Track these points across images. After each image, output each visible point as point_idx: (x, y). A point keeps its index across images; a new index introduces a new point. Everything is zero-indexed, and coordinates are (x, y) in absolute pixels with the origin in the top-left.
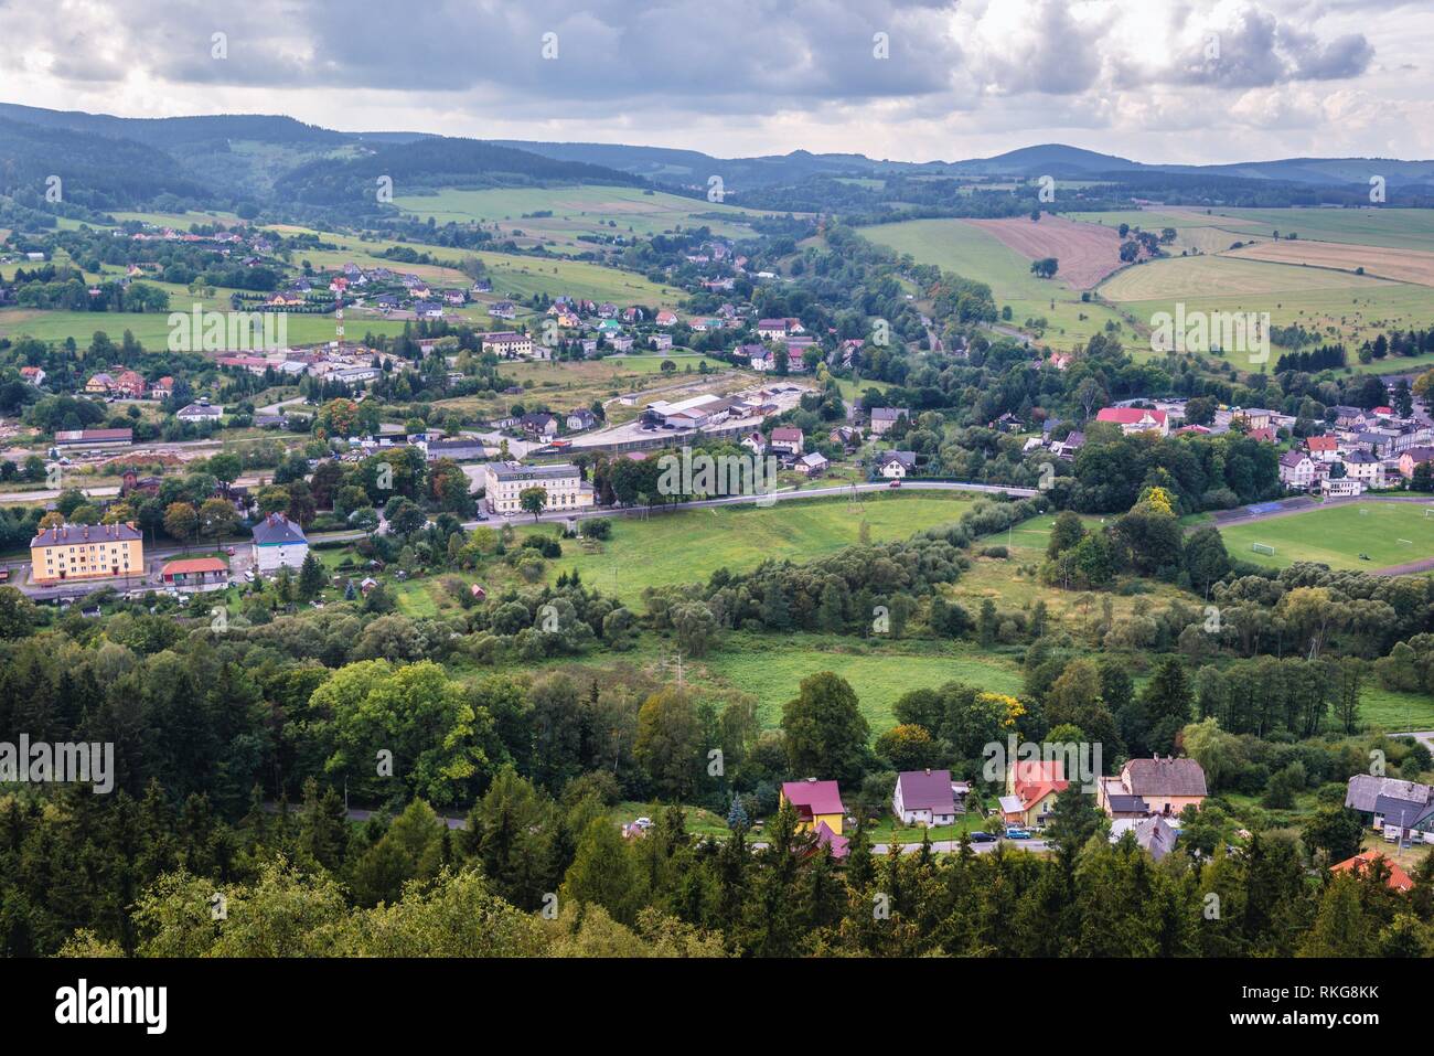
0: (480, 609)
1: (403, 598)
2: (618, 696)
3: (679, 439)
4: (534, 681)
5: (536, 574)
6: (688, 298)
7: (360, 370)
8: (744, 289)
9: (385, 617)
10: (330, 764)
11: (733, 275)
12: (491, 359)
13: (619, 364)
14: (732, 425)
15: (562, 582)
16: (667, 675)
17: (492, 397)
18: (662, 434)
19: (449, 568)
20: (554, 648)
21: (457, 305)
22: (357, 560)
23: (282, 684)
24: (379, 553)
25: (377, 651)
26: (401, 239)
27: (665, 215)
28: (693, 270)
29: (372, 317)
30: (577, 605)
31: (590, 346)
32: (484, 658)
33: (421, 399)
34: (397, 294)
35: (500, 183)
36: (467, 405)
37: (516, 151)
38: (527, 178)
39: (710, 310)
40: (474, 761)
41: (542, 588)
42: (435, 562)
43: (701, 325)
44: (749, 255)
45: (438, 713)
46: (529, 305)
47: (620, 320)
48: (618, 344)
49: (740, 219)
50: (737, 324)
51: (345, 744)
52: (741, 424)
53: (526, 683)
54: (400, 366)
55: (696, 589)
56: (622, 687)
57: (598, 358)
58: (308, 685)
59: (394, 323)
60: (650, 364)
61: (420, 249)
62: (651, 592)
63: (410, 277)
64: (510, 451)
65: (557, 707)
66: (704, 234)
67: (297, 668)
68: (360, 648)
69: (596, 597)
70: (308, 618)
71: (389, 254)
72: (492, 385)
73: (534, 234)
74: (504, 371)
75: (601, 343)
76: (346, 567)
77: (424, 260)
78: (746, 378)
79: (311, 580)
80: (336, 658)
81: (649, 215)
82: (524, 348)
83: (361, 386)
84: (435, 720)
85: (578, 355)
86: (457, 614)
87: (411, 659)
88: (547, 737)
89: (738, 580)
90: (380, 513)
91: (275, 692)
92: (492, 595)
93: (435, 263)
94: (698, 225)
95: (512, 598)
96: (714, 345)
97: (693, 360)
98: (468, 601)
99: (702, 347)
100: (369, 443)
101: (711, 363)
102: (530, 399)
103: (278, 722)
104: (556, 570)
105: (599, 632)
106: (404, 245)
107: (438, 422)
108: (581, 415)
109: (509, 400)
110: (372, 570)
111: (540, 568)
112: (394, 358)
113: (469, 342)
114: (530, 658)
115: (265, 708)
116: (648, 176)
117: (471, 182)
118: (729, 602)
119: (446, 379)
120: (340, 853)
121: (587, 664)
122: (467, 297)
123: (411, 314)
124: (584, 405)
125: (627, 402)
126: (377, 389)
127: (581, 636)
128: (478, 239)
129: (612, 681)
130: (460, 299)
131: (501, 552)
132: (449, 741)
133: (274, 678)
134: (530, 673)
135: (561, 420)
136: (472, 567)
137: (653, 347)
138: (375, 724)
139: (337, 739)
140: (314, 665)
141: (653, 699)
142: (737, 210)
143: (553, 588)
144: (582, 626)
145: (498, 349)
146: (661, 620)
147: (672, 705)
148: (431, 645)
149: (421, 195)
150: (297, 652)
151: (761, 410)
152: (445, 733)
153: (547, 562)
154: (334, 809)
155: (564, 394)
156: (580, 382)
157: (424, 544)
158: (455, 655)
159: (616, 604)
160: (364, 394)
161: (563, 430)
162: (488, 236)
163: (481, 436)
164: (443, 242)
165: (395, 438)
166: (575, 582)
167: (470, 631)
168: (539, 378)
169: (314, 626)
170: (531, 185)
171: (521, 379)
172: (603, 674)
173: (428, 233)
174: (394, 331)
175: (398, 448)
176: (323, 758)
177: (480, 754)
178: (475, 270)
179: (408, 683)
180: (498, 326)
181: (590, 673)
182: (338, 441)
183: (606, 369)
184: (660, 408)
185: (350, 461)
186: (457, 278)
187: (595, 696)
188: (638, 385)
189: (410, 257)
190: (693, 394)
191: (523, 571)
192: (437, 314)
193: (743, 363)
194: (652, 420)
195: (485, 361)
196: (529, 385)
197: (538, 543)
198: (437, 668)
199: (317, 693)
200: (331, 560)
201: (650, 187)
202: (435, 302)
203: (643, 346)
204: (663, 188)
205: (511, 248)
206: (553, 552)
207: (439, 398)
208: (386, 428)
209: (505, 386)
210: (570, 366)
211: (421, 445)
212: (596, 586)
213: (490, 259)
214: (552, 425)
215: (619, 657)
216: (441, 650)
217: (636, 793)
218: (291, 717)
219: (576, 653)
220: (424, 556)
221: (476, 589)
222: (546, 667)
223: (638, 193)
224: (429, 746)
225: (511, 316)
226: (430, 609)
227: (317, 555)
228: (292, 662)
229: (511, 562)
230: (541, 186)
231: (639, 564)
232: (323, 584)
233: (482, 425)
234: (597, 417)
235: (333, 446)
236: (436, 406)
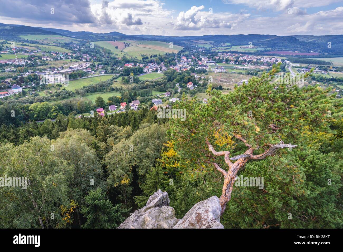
0: (52, 94)
1: (40, 94)
2: (74, 102)
3: (75, 70)
4: (63, 102)
5: (59, 89)
6: (72, 51)
7: (22, 63)
8: (79, 50)
9: (38, 97)
10: (35, 116)
11: (77, 48)
12: (44, 60)
13: (64, 61)
14: (82, 68)
15: (63, 90)
16: (80, 99)
17: (46, 66)
18: (72, 70)
19: (46, 89)
20: (64, 98)
21: (36, 53)
22: (31, 90)
23: (24, 107)
24: (34, 88)
25: (38, 101)
26: (23, 42)
27: (66, 40)
28: (72, 48)
29: (22, 55)
30: (66, 92)
31: (59, 58)
32: (54, 100)
33: (34, 67)
34: (25, 51)
35: (38, 34)
36: (42, 67)
37: (39, 29)
38: (42, 33)
39: (75, 53)
40: (56, 113)
41: (60, 91)
42: (44, 89)
43: (74, 55)
44: (79, 45)
45: (49, 108)
46: (48, 53)
47: (63, 55)
48: (63, 58)
49: (77, 40)
50: (79, 55)
51: (36, 114)
52: (83, 68)
53: (61, 102)
54: (29, 62)
55: (82, 89)
56: (74, 101)
57: (61, 60)
58: (28, 107)
59: (26, 55)
60: (68, 61)
61: (27, 44)
62: (76, 90)
63: (27, 48)
64: (51, 73)
65: (66, 105)
66: (72, 42)
67: (25, 105)
68: (35, 101)
69: (68, 91)
70: (25, 98)
71: (21, 45)
72: (45, 64)
73: (46, 42)
74: (46, 62)
75: (60, 58)
76: (29, 91)
77: (28, 46)
78: (82, 62)
79: (24, 93)
80: (32, 103)
81: (64, 40)
82: (49, 59)
83: (23, 65)
84: (49, 109)
85: (57, 60)
86: (49, 95)
87: (43, 102)
88: (66, 108)
89: (86, 87)
90: (32, 83)
91: (23, 108)
92: (53, 92)
93: (30, 46)
94: (71, 41)
95: (56, 92)
96: (77, 58)
97: (75, 60)
98: (50, 93)
99: (75, 58)
100: (27, 73)
101: (77, 60)
102: (52, 66)
103: (25, 112)
104: (62, 88)
105: (70, 95)
106: (24, 43)
107: (38, 70)
108: (60, 68)
109: (48, 66)
110: (34, 91)
111: (59, 88)
112: (28, 61)
113: (39, 58)
114: (61, 99)
115: (22, 111)
116: (62, 34)
117: (33, 34)
118: (86, 90)
119: (37, 64)
120: (37, 128)
121: (69, 99)
122: (37, 51)
123: (28, 54)
124: (60, 66)
125: (67, 66)
126: (26, 65)
127: (67, 96)
128: (36, 42)
129: (73, 101)
130: (36, 52)
131: (53, 87)
132: (52, 111)
133: (22, 107)
134: (61, 101)
135: (57, 69)
136: (49, 89)
137: (68, 58)
138: (40, 110)
139: (35, 113)
140: (28, 104)
141: (79, 102)
142: (76, 39)
143: (62, 90)
144: (67, 95)
145: (45, 59)
146: (78, 93)
147: (81, 103)
148: (46, 99)
149: (24, 35)
150: (25, 103)
151: (85, 66)
152: (51, 110)
153: (60, 87)
154: (35, 123)
155: (57, 65)
157: (41, 87)
158: (50, 100)
159: (71, 92)
160: (24, 66)
161: (58, 70)
162: (38, 42)
163: (46, 71)
164: (30, 43)
165: (31, 72)
166: (65, 89)
167: (51, 97)
168: (52, 63)
169: (27, 99)
170: (43, 34)
171: (50, 63)
172: (71, 100)
173: (27, 41)
174: (27, 57)
175: (32, 74)
176: (34, 116)
177: (57, 112)
178: (38, 47)
179: (43, 105)
180: (44, 56)
181: (70, 100)
182: (22, 73)
183: (62, 61)
184: (71, 66)
185: (25, 76)
186: (35, 49)
187: (71, 103)
188: (67, 64)
189: (26, 45)
190: (75, 64)
191: (57, 89)
192: (33, 54)
193: (82, 60)
194: (71, 68)
195: (43, 61)
196: (51, 64)
197: (59, 85)
198: (48, 102)
199: (30, 108)
200: (27, 90)
201: (63, 35)
202: (32, 52)
203: (67, 58)
204: (64, 35)
205: (42, 44)
206: (61, 86)
207: (37, 66)
208: (29, 71)
209: (47, 64)
210: (57, 61)
211: (36, 73)
212: (68, 90)
213: (40, 46)
214: (56, 69)
215: (73, 98)
216: (48, 100)
217: (79, 113)
218: (26, 111)
219: (67, 98)
220: (41, 88)
221: (51, 92)
222: (64, 100)
223: (61, 36)
224: (49, 112)
225: (45, 54)
226: (44, 95)
227: (24, 90)
228: (24, 104)
229: (55, 88)
230: (45, 35)
231: (73, 86)
232: (26, 93)
233: (45, 70)
234: (63, 68)
235: (21, 74)
236: (37, 68)
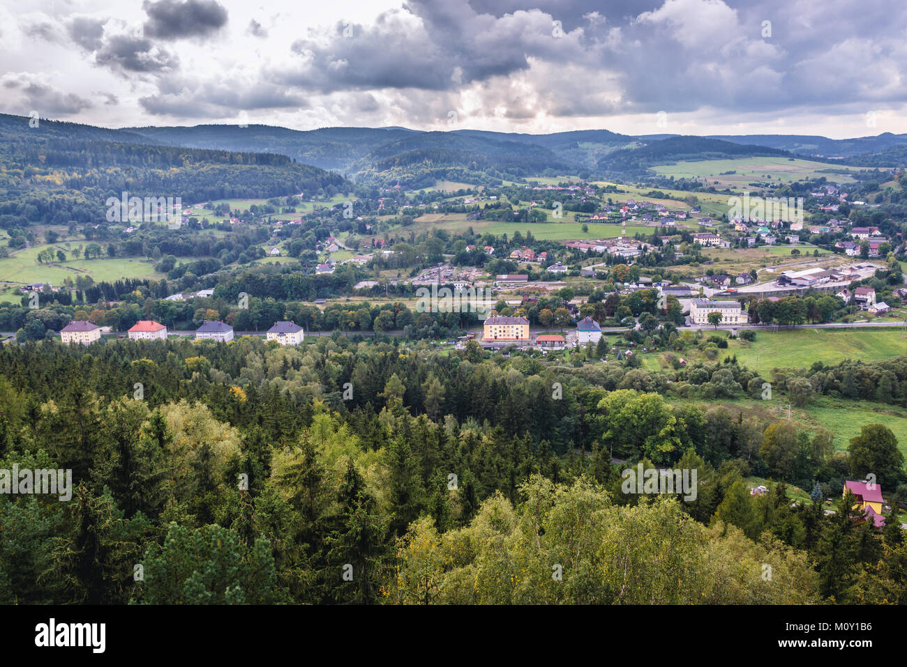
0: (683, 370)
1: (645, 361)
2: (754, 422)
3: (798, 291)
4: (710, 409)
5: (714, 355)
6: (810, 216)
7: (632, 251)
8: (844, 211)
9: (635, 370)
10: (605, 436)
11: (839, 203)
12: (698, 247)
13: (767, 250)
14: (831, 285)
15: (727, 361)
16: (782, 414)
17: (697, 266)
18: (789, 288)
19: (669, 349)
20: (720, 394)
21: (682, 219)
22: (624, 342)
23: (585, 396)
24: (635, 338)
25: (630, 385)
26: (656, 187)
27: (802, 170)
28: (814, 200)
29: (639, 225)
30: (734, 373)
31: (751, 241)
32: (683, 394)
33: (661, 266)
34: (651, 214)
35: (709, 158)
36: (683, 269)
37: (719, 141)
38: (723, 155)
39: (823, 222)
40: (675, 444)
41: (716, 363)
42: (662, 345)
43: (817, 230)
44: (849, 192)
45: (658, 418)
46: (720, 219)
47: (770, 227)
48: (768, 240)
49: (845, 173)
50: (838, 230)
51: (612, 428)
52: (836, 284)
53: (704, 409)
54: (652, 249)
55: (802, 371)
56: (755, 417)
57: (756, 247)
58: (597, 398)
59: (650, 228)
60: (786, 250)
61: (665, 192)
62: (776, 370)
63: (659, 206)
64: (704, 293)
65: (720, 423)
66: (823, 181)
67: (593, 390)
68: (623, 383)
69: (745, 370)
70: (599, 366)
71: (649, 195)
72: (697, 259)
73: (725, 183)
74: (704, 253)
75: (758, 239)
76: (619, 344)
77: (667, 197)
78: (842, 259)
79: (602, 349)
80: (611, 386)
81: (790, 172)
82: (716, 241)
83: (632, 258)
84: (656, 421)
85: (745, 245)
86: (671, 371)
87: (646, 391)
88: (713, 437)
89: (827, 368)
90: (636, 320)
91: (583, 399)
92: (690, 364)
93: (673, 198)
94: (819, 176)
95: (699, 367)
96: (824, 241)
97: (812, 249)
98: (677, 366)
99: (817, 242)
100: (634, 286)
101: (821, 251)
102: (716, 267)
103: (583, 413)
104: (724, 354)
105: (745, 388)
106: (657, 190)
107: (668, 277)
108: (744, 276)
109: (706, 267)
110: (631, 347)
111: (716, 353)
112: (649, 245)
113: (687, 237)
114: (708, 397)
115: (577, 406)
116: (791, 151)
117: (695, 158)
118: (821, 380)
119: (674, 256)
120: (607, 478)
121: (737, 404)
122: (688, 215)
123: (658, 224)
124: (746, 271)
125: (770, 271)
126: (639, 260)
127: (735, 389)
128: (695, 186)
129: (750, 414)
130: (684, 216)
131: (696, 343)
132: (662, 433)
133: (582, 393)
134: (706, 404)
135: (733, 279)
136: (680, 349)
137: (788, 242)
138: (628, 420)
139: (609, 425)
140: (601, 389)
141: (773, 426)
142: (844, 167)
143: (722, 363)
144: (736, 384)
145: (702, 241)
146: (781, 386)
147: (783, 430)
148: (657, 386)
149: (668, 165)
150: (594, 382)
151: (849, 277)
152: (661, 429)
153: (720, 350)
154: (606, 457)
155: (735, 265)
156: (745, 259)
157: (657, 336)
158: (669, 392)
159: (756, 375)
160: (633, 262)
161: (734, 283)
162: (701, 185)
163: (690, 285)
164: (677, 188)
165: (646, 284)
166: (734, 361)
167: (677, 381)
168: (722, 257)
169: (602, 371)
170: (726, 158)
171: (713, 257)
172: (746, 410)
173: (670, 183)
174: (650, 232)
175: (647, 289)
176: (602, 433)
177: (678, 441)
178: (693, 202)
179: (645, 402)
180: (703, 230)
181: (738, 408)
182: (619, 284)
183: (760, 253)
184: (789, 274)
185: (623, 294)
186: (683, 206)
187: (741, 420)
188: (777, 262)
189: (660, 196)
190: (809, 267)
191: (706, 353)
192: (672, 224)
193: (841, 251)
194: (784, 280)
195: (694, 247)
196: (716, 260)
197: (716, 340)
198: (661, 397)
199: (601, 402)
200: (612, 341)
201: (792, 157)
202: (671, 218)
203: (781, 241)
204: (799, 156)
205: (712, 190)
206: (723, 345)
207: (669, 265)
208: (642, 279)
209: (704, 260)
210: (740, 251)
211: (659, 288)
212: (746, 364)
213: (701, 196)
214: (728, 281)
215: (755, 402)
216: (662, 388)
217: (759, 472)
218: (588, 411)
219: (732, 398)
220: (656, 342)
221: (681, 360)
222: (715, 402)
223: (785, 160)
224: (653, 434)
225: (710, 225)
226: (658, 368)
227: (604, 337)
228: (591, 386)
229: (701, 349)
230: (731, 158)
231: (770, 356)
232: (607, 351)
233: (691, 280)
234: (753, 277)
235: (616, 287)
236: (667, 269)
